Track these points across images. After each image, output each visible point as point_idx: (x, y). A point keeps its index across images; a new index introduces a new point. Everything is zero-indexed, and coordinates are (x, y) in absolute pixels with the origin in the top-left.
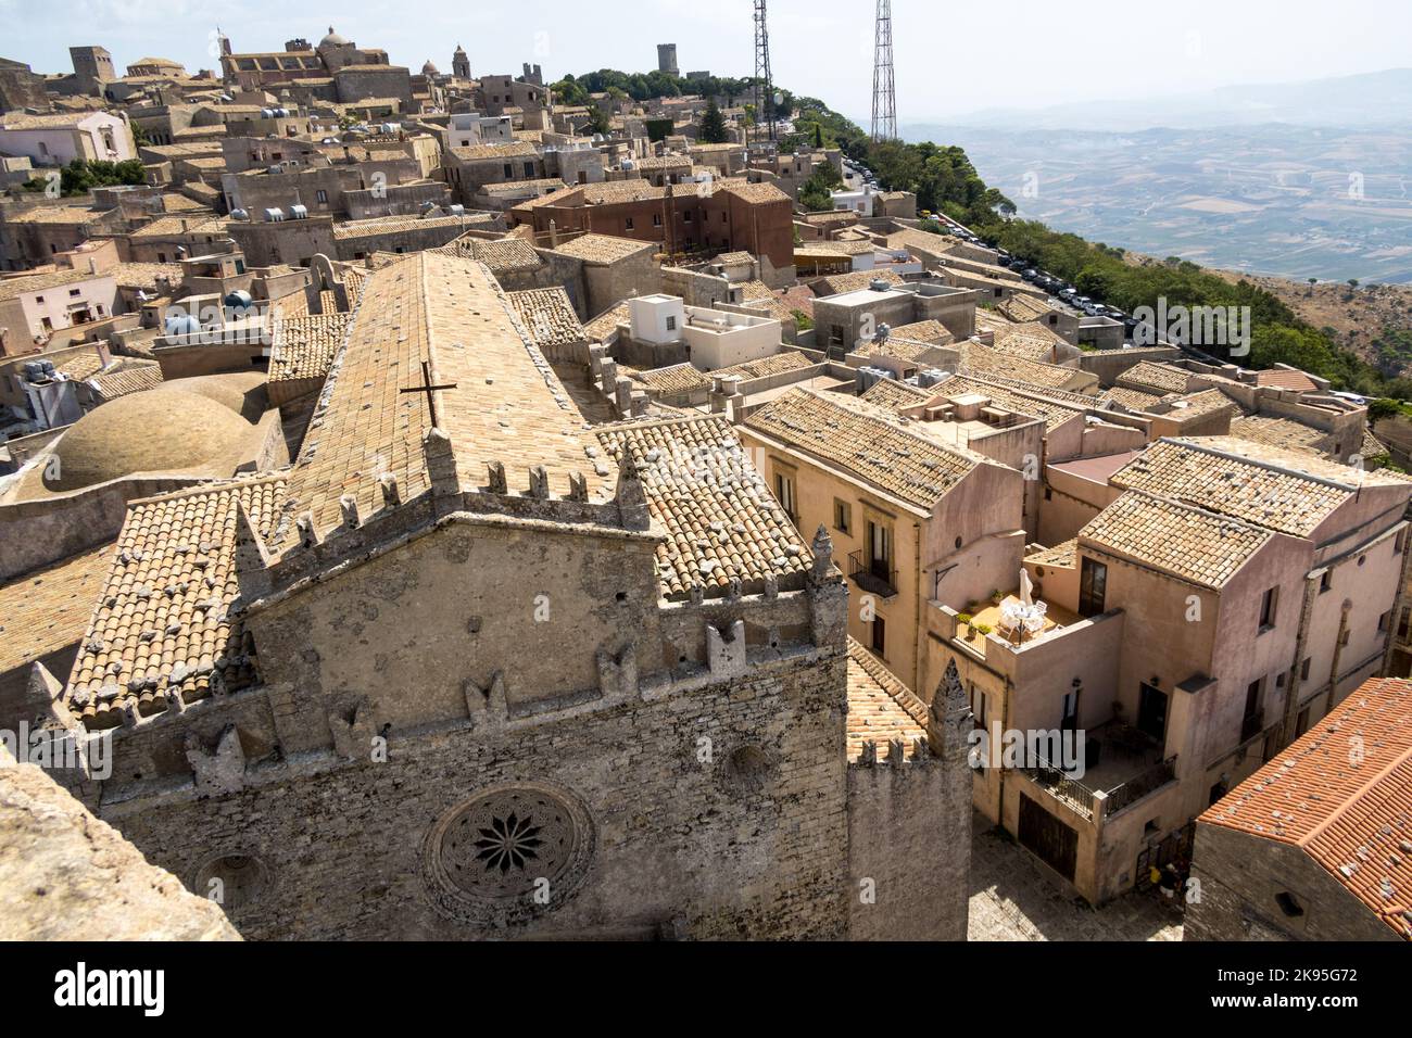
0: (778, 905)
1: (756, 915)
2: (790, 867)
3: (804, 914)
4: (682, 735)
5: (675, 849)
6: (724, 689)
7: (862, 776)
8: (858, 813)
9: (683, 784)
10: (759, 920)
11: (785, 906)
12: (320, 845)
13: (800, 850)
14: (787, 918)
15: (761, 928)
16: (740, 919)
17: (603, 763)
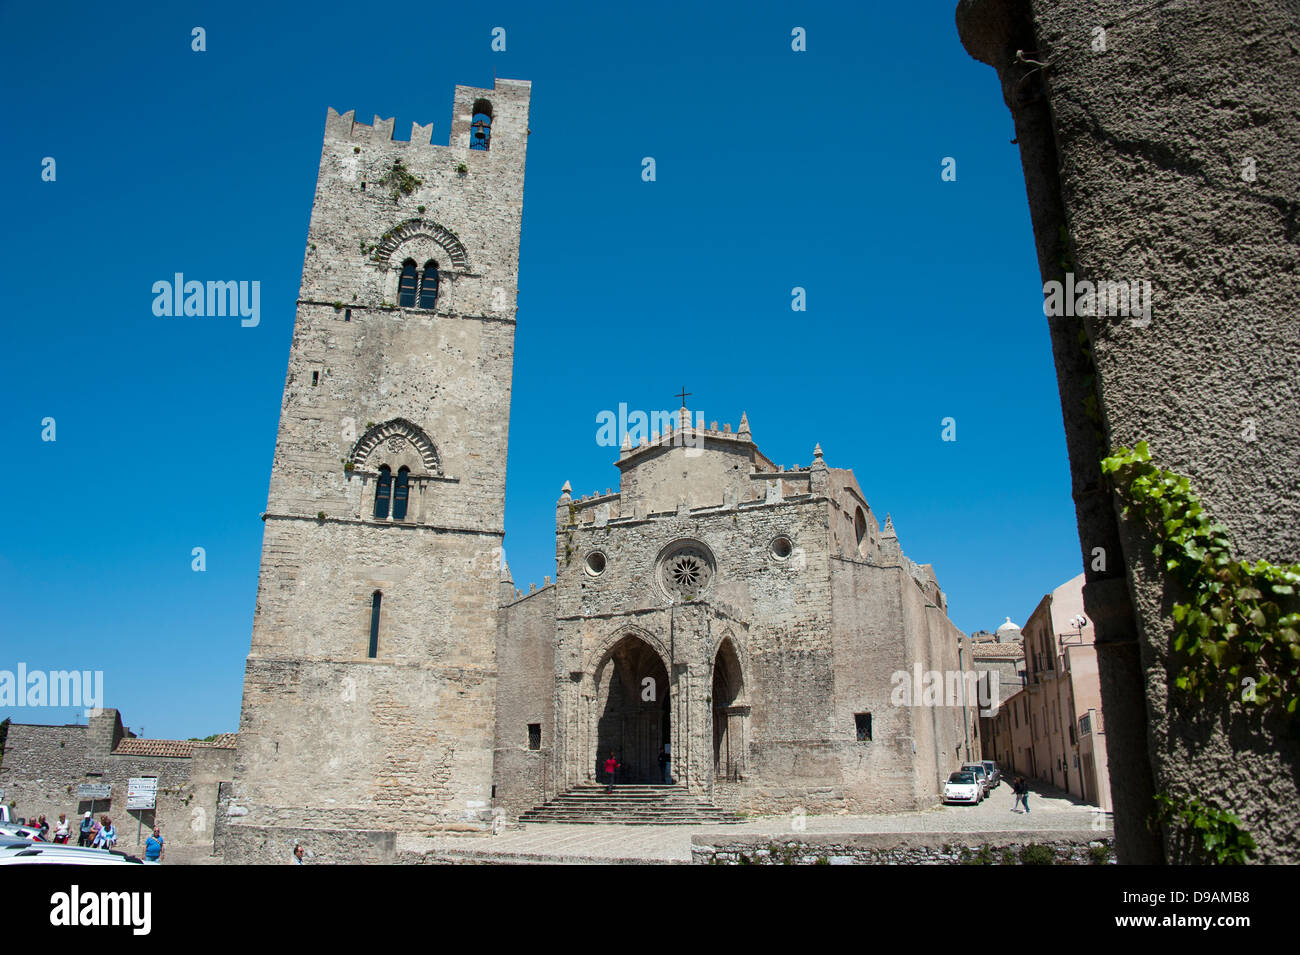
0: (796, 629)
1: (785, 632)
2: (800, 608)
3: (809, 638)
4: (754, 528)
5: (749, 584)
6: (771, 507)
7: (837, 563)
8: (836, 584)
9: (752, 551)
10: (786, 636)
11: (799, 631)
12: (623, 554)
13: (806, 599)
14: (800, 639)
15: (787, 641)
16: (777, 633)
17: (722, 535)
